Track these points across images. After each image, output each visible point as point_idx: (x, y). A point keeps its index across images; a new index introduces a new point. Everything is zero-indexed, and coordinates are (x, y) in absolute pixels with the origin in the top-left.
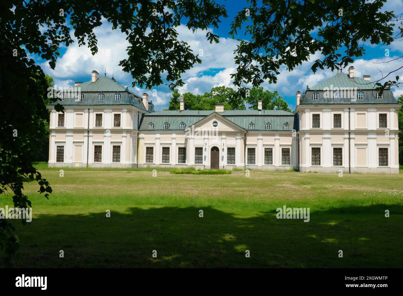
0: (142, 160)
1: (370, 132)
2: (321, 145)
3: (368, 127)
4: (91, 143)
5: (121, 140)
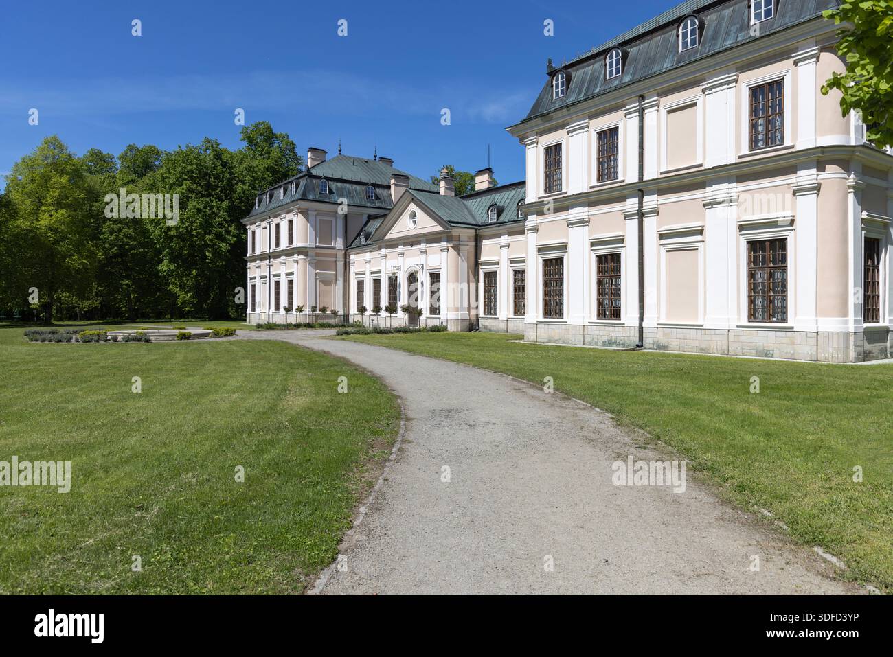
1: (712, 178)
3: (704, 158)
4: (271, 276)
5: (294, 268)
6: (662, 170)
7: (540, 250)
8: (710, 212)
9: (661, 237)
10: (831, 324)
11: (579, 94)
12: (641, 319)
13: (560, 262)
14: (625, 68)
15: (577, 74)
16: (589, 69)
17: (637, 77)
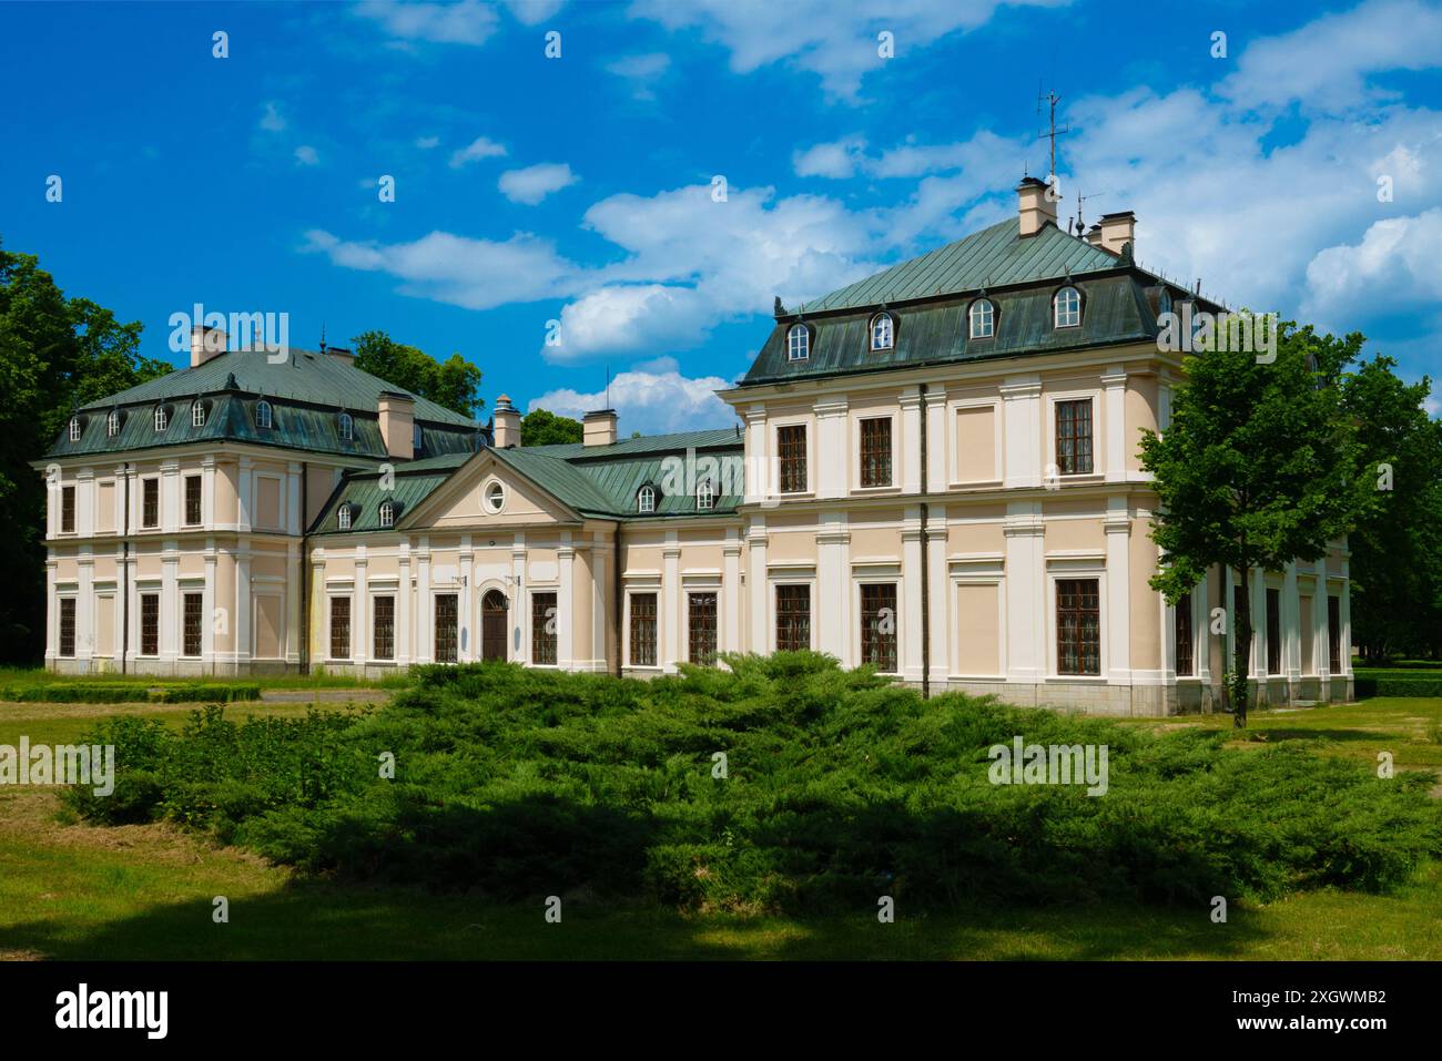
0: (321, 652)
1: (1013, 501)
2: (812, 570)
3: (1004, 475)
4: (132, 585)
5: (207, 572)
6: (951, 484)
7: (772, 571)
8: (1012, 541)
9: (952, 566)
10: (1143, 677)
11: (831, 361)
12: (926, 671)
13: (804, 591)
14: (898, 340)
15: (826, 331)
16: (844, 327)
17: (916, 358)
